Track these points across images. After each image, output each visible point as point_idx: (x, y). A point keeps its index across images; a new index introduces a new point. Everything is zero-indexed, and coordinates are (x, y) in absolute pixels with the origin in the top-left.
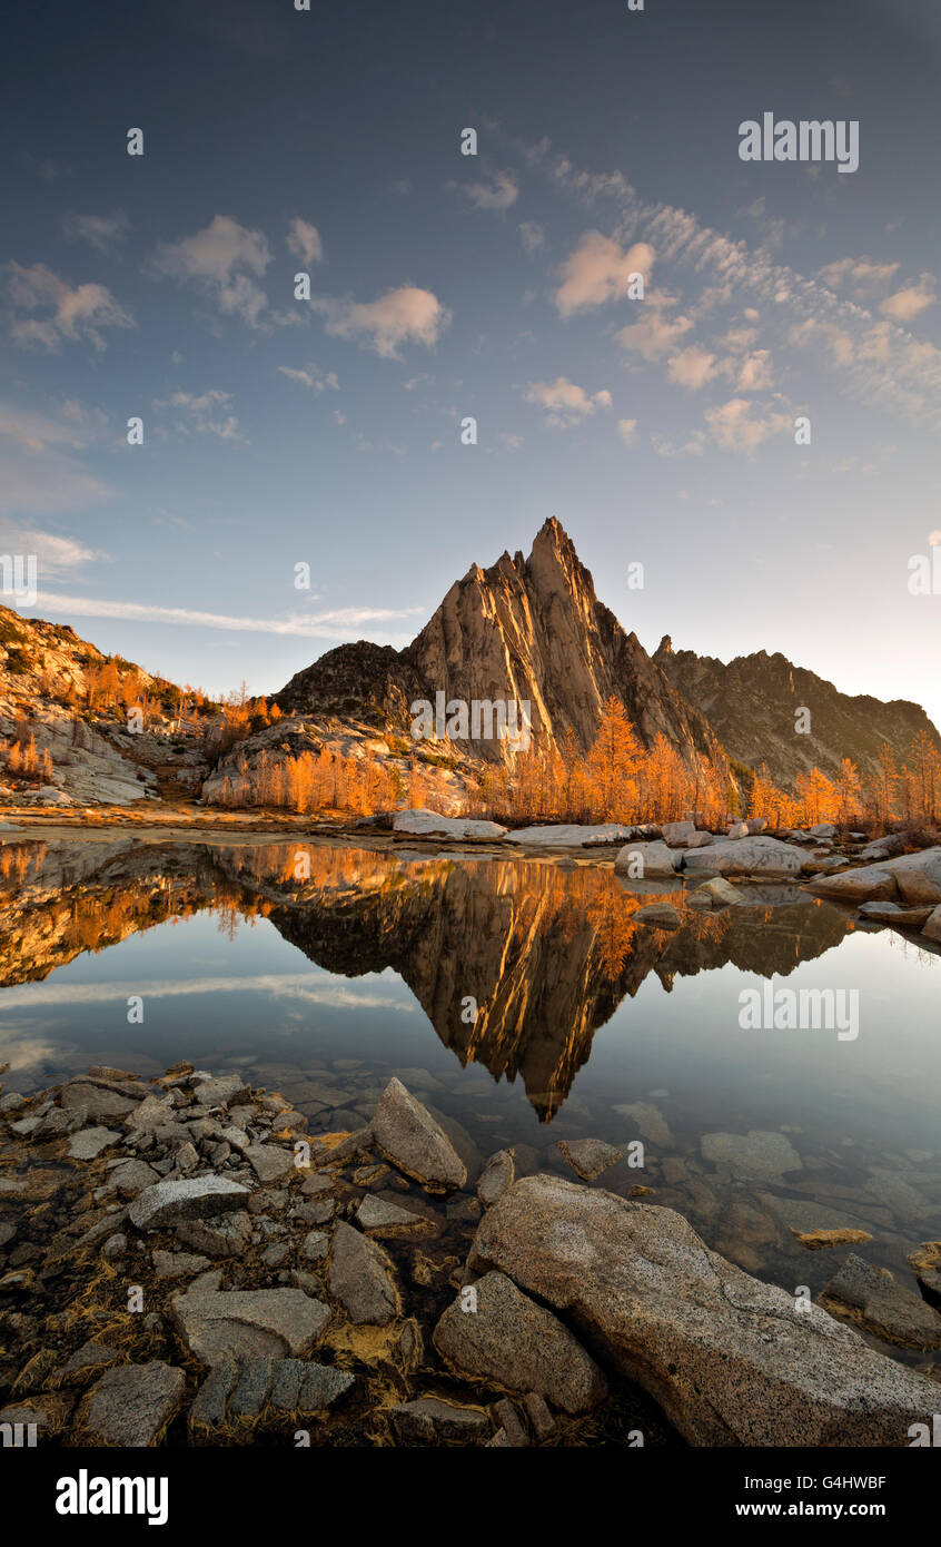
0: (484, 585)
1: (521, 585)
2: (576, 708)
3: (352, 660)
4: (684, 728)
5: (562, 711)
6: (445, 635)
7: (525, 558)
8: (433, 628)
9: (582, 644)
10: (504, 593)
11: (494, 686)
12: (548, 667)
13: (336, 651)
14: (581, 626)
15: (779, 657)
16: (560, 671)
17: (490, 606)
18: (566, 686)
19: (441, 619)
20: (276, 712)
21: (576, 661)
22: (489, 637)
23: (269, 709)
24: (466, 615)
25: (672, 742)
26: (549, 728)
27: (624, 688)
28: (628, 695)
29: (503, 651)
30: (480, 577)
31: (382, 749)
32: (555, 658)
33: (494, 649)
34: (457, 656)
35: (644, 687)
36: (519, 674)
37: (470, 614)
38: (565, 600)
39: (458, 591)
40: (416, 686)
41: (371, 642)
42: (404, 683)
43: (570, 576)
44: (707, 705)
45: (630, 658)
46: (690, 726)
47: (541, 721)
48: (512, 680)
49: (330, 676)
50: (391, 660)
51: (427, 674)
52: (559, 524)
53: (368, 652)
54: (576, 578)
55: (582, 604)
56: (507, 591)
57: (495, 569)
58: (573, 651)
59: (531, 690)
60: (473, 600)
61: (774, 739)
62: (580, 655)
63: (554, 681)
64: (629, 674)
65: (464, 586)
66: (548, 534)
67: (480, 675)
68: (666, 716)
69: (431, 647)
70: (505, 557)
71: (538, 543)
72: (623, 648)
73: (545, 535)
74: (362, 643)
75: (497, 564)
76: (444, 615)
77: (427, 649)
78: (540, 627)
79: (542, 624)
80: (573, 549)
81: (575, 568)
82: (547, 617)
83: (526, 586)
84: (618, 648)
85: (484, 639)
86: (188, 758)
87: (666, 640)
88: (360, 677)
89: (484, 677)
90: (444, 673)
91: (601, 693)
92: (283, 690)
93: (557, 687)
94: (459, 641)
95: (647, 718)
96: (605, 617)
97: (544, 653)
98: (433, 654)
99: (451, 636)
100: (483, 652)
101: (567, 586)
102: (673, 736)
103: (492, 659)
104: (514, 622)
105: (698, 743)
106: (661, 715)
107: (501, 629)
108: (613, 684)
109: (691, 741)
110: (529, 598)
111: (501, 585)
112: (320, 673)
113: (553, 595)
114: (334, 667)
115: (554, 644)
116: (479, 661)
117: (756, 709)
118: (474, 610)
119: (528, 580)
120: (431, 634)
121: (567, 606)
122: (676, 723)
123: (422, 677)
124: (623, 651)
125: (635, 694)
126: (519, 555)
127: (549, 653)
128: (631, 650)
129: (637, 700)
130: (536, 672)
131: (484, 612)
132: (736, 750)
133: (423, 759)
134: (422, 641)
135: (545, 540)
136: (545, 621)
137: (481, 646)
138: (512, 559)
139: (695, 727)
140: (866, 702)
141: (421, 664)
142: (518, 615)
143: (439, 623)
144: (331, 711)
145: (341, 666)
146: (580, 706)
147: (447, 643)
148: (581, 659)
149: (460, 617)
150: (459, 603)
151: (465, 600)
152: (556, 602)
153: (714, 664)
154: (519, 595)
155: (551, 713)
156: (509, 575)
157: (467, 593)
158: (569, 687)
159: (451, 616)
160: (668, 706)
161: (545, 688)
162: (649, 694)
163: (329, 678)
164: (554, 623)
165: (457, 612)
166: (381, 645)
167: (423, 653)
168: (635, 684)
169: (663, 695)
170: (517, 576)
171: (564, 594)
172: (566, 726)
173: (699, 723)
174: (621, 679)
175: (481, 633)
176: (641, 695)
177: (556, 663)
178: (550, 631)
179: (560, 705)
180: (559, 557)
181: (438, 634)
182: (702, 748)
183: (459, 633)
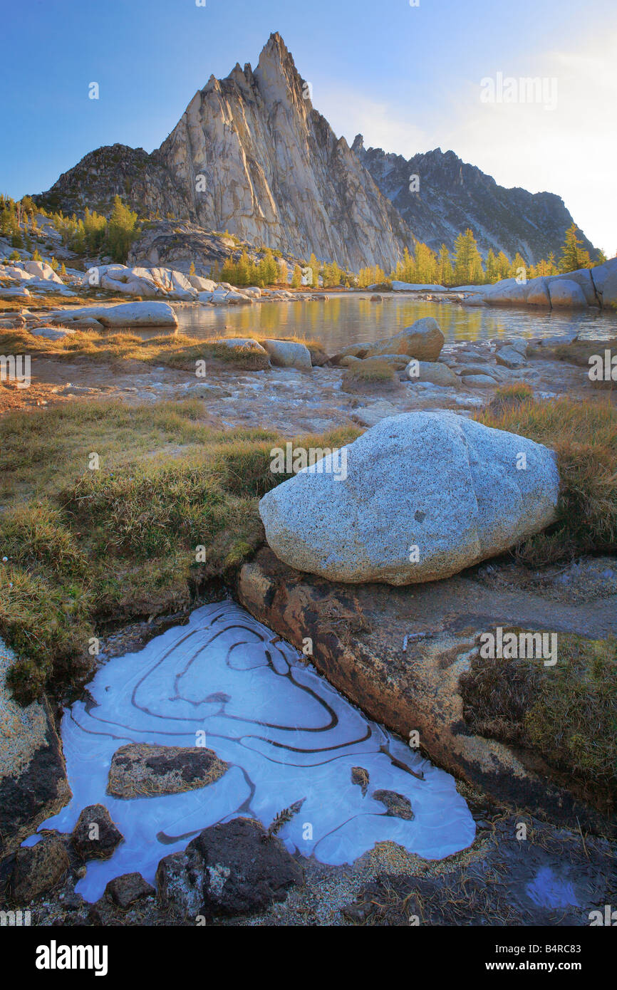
0: (221, 94)
1: (251, 96)
2: (299, 202)
3: (112, 162)
4: (385, 218)
5: (288, 204)
6: (190, 137)
7: (253, 70)
8: (180, 133)
9: (302, 148)
10: (238, 102)
11: (234, 184)
12: (275, 167)
13: (96, 153)
14: (302, 132)
15: (451, 154)
16: (285, 169)
17: (227, 114)
18: (291, 183)
19: (186, 124)
21: (298, 161)
22: (228, 141)
24: (207, 122)
25: (376, 229)
27: (336, 184)
28: (340, 191)
29: (240, 154)
30: (218, 88)
32: (280, 159)
33: (232, 152)
34: (201, 158)
35: (353, 184)
36: (254, 172)
37: (211, 120)
38: (288, 108)
39: (199, 100)
40: (170, 184)
41: (125, 144)
42: (159, 181)
43: (291, 86)
45: (341, 159)
46: (388, 215)
47: (273, 213)
48: (249, 179)
49: (95, 176)
50: (146, 162)
51: (178, 174)
52: (281, 40)
53: (125, 154)
54: (296, 88)
55: (301, 111)
56: (241, 100)
57: (229, 79)
58: (295, 153)
59: (265, 187)
60: (213, 108)
62: (302, 156)
63: (280, 178)
64: (340, 172)
65: (204, 94)
66: (272, 49)
67: (222, 173)
68: (370, 208)
69: (180, 150)
70: (237, 69)
71: (262, 56)
72: (335, 149)
73: (270, 49)
74: (118, 146)
75: (231, 75)
76: (188, 121)
77: (176, 151)
78: (268, 131)
79: (270, 129)
80: (292, 61)
81: (295, 79)
82: (272, 122)
83: (255, 95)
84: (330, 150)
87: (359, 138)
88: (121, 177)
89: (226, 176)
90: (193, 172)
91: (319, 189)
92: (52, 189)
93: (283, 184)
94: (203, 145)
95: (355, 210)
96: (319, 123)
97: (273, 156)
98: (181, 156)
99: (195, 140)
100: (224, 155)
101: (289, 95)
102: (376, 224)
103: (231, 160)
104: (247, 127)
105: (395, 229)
106: (367, 207)
107: (237, 133)
108: (327, 181)
109: (390, 228)
110: (258, 107)
111: (235, 95)
112: (85, 173)
113: (278, 104)
114: (97, 168)
115: (278, 147)
116: (221, 163)
117: (433, 200)
118: (214, 117)
119: (257, 90)
120: (178, 138)
121: (289, 114)
122: (378, 213)
123: (173, 177)
124: (335, 153)
125: (346, 190)
126: (248, 66)
127: (276, 154)
128: (342, 152)
129: (347, 194)
130: (266, 171)
131: (224, 119)
134: (170, 144)
135: (270, 55)
136: (271, 127)
137: (222, 150)
138: (243, 70)
139: (393, 217)
140: (520, 194)
141: (172, 164)
142: (250, 122)
143: (184, 128)
145: (103, 167)
146: (303, 201)
147: (192, 147)
148: (303, 160)
149: (204, 122)
150: (201, 111)
151: (206, 108)
152: (281, 110)
153: (397, 159)
154: (251, 104)
155: (280, 206)
156: (241, 85)
157: (207, 102)
158: (293, 183)
159: (195, 120)
160: (372, 199)
161: (273, 184)
162: (357, 189)
163: (94, 178)
164: (279, 129)
165: (200, 118)
166: (134, 147)
167: (172, 156)
168: (346, 181)
169: (368, 190)
170: (247, 87)
171: (287, 103)
172: (292, 217)
173: (396, 213)
174: (334, 176)
175: (221, 138)
176: (351, 190)
177: (282, 162)
178: (275, 136)
179: (286, 198)
180: (282, 69)
181: (184, 138)
182: (398, 234)
183: (203, 138)
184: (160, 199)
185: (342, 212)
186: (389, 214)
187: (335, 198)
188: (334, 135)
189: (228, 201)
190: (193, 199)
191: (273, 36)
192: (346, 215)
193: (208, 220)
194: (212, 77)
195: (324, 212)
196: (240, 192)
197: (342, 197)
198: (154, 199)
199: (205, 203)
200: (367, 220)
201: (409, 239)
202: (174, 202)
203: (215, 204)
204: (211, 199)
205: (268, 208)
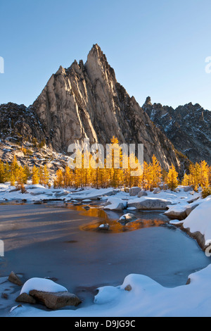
0: (65, 76)
1: (82, 76)
2: (108, 131)
3: (5, 111)
4: (156, 138)
6: (48, 99)
8: (43, 96)
9: (110, 102)
11: (71, 122)
12: (95, 113)
14: (110, 94)
15: (197, 105)
16: (101, 114)
17: (68, 86)
19: (46, 92)
21: (108, 110)
22: (69, 100)
24: (57, 90)
25: (151, 144)
26: (96, 140)
27: (129, 121)
28: (131, 124)
29: (75, 106)
30: (64, 72)
31: (21, 154)
32: (98, 108)
33: (71, 105)
34: (54, 109)
35: (138, 121)
36: (83, 115)
37: (60, 89)
38: (102, 82)
39: (53, 79)
40: (36, 123)
41: (14, 103)
42: (30, 122)
43: (104, 71)
45: (132, 108)
47: (93, 137)
48: (80, 120)
51: (41, 117)
52: (99, 47)
53: (13, 107)
54: (107, 72)
55: (110, 84)
56: (76, 78)
57: (70, 68)
58: (106, 105)
59: (89, 123)
60: (61, 83)
61: (196, 142)
62: (110, 107)
63: (98, 119)
64: (132, 115)
65: (56, 76)
67: (65, 117)
68: (148, 133)
69: (42, 104)
70: (75, 63)
72: (129, 103)
73: (93, 52)
74: (10, 104)
75: (71, 66)
77: (40, 106)
78: (92, 94)
80: (105, 59)
81: (107, 68)
82: (94, 90)
83: (85, 76)
84: (126, 103)
85: (67, 100)
87: (148, 99)
89: (67, 118)
90: (49, 116)
93: (100, 121)
94: (55, 102)
95: (140, 134)
96: (120, 89)
97: (93, 107)
98: (42, 108)
99: (51, 99)
100: (66, 107)
101: (103, 76)
102: (151, 142)
103: (70, 110)
104: (80, 93)
106: (146, 133)
107: (74, 96)
108: (124, 120)
109: (159, 144)
110: (86, 82)
111: (73, 76)
113: (97, 80)
115: (98, 102)
116: (65, 111)
118: (61, 87)
119: (86, 73)
120: (42, 99)
121: (103, 85)
122: (152, 136)
123: (38, 119)
124: (129, 105)
125: (135, 124)
126: (81, 62)
127: (96, 106)
128: (132, 104)
129: (135, 126)
130: (90, 115)
131: (66, 88)
132: (179, 147)
134: (37, 102)
135: (93, 55)
136: (93, 92)
137: (65, 104)
138: (78, 63)
139: (160, 137)
141: (38, 112)
142: (81, 89)
146: (110, 129)
147: (49, 103)
148: (110, 109)
149: (55, 90)
150: (54, 84)
151: (57, 83)
152: (99, 83)
153: (169, 109)
154: (82, 80)
155: (97, 133)
156: (77, 71)
157: (57, 79)
158: (105, 121)
159: (51, 88)
160: (149, 128)
161: (94, 122)
162: (140, 123)
164: (98, 93)
165: (53, 88)
167: (39, 108)
168: (134, 119)
170: (80, 72)
171: (102, 80)
172: (104, 139)
173: (162, 136)
174: (128, 117)
175: (65, 98)
176: (137, 124)
177: (99, 111)
178: (96, 96)
179: (101, 130)
180: (99, 63)
181: (45, 99)
182: (164, 147)
183: (55, 98)
184: (30, 131)
185: (132, 136)
186: (159, 136)
187: (129, 128)
188: (128, 95)
189: (68, 131)
190: (49, 130)
191: (94, 46)
192: (135, 137)
193: (56, 141)
194: (61, 67)
195: (122, 136)
196: (74, 126)
197: (132, 128)
198: (26, 131)
199: (55, 132)
200: (146, 140)
201: (170, 149)
202: (38, 132)
203: (61, 133)
204: (58, 131)
205: (90, 135)
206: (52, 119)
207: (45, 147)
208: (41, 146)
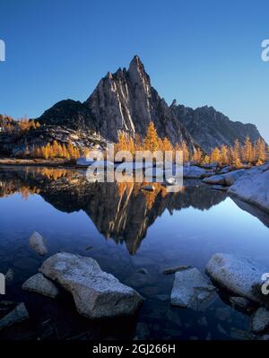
0: (112, 79)
1: (125, 80)
2: (143, 124)
4: (179, 131)
5: (139, 125)
6: (98, 97)
8: (94, 95)
9: (146, 102)
10: (119, 83)
11: (115, 116)
12: (134, 110)
13: (60, 103)
14: (146, 95)
15: (211, 108)
16: (138, 111)
17: (114, 87)
18: (140, 116)
19: (97, 91)
20: (38, 124)
21: (144, 108)
22: (114, 98)
23: (36, 123)
26: (134, 131)
27: (160, 117)
28: (161, 120)
29: (119, 103)
30: (111, 76)
31: (76, 137)
32: (136, 106)
33: (115, 103)
34: (103, 105)
35: (166, 117)
36: (124, 111)
37: (107, 90)
38: (140, 85)
39: (103, 82)
41: (72, 99)
42: (84, 114)
43: (142, 77)
44: (187, 123)
45: (162, 107)
47: (131, 128)
48: (122, 114)
49: (58, 111)
50: (80, 106)
51: (92, 111)
52: (138, 58)
53: (71, 103)
54: (144, 78)
55: (146, 87)
57: (116, 74)
58: (143, 104)
59: (129, 117)
60: (108, 85)
61: (209, 135)
62: (145, 105)
63: (136, 114)
64: (161, 112)
65: (105, 80)
67: (111, 112)
68: (173, 127)
69: (94, 102)
70: (120, 70)
73: (134, 62)
74: (69, 100)
75: (117, 72)
77: (92, 102)
79: (132, 94)
80: (143, 67)
81: (144, 74)
82: (134, 91)
83: (127, 80)
84: (158, 103)
85: (112, 99)
86: (7, 140)
87: (175, 101)
90: (98, 111)
92: (41, 116)
93: (137, 117)
94: (103, 100)
95: (167, 128)
96: (154, 92)
97: (132, 105)
98: (94, 104)
99: (100, 98)
100: (112, 104)
101: (141, 81)
102: (176, 134)
103: (115, 106)
104: (122, 93)
105: (183, 136)
107: (118, 95)
108: (156, 116)
109: (181, 135)
110: (128, 85)
111: (118, 80)
113: (136, 84)
114: (60, 108)
115: (136, 101)
116: (110, 107)
117: (203, 125)
119: (127, 78)
120: (93, 97)
121: (141, 88)
122: (177, 129)
123: (90, 113)
124: (160, 104)
125: (163, 119)
126: (125, 69)
127: (134, 104)
129: (164, 121)
130: (130, 111)
131: (112, 89)
132: (196, 138)
133: (90, 140)
134: (90, 99)
135: (134, 64)
137: (111, 102)
138: (122, 70)
139: (182, 130)
140: (238, 124)
141: (90, 108)
142: (124, 91)
143: (96, 93)
144: (58, 124)
145: (62, 108)
147: (99, 100)
148: (146, 107)
149: (104, 91)
150: (103, 86)
151: (105, 85)
152: (137, 86)
153: (190, 109)
154: (124, 83)
155: (135, 125)
156: (121, 76)
157: (106, 82)
159: (100, 90)
160: (174, 124)
161: (133, 117)
162: (168, 119)
164: (137, 94)
165: (103, 88)
166: (76, 100)
167: (91, 104)
168: (163, 116)
169: (173, 120)
170: (124, 77)
172: (140, 130)
173: (184, 129)
174: (159, 114)
175: (111, 97)
176: (166, 119)
177: (137, 108)
178: (135, 97)
179: (138, 122)
180: (139, 71)
181: (96, 97)
182: (185, 138)
183: (104, 98)
187: (159, 123)
188: (159, 97)
189: (113, 122)
191: (135, 57)
192: (163, 130)
194: (109, 73)
196: (118, 119)
197: (162, 122)
199: (103, 123)
200: (172, 132)
201: (189, 140)
203: (107, 124)
204: (105, 122)
205: (129, 126)
206: (101, 113)
207: (95, 134)
208: (91, 134)
